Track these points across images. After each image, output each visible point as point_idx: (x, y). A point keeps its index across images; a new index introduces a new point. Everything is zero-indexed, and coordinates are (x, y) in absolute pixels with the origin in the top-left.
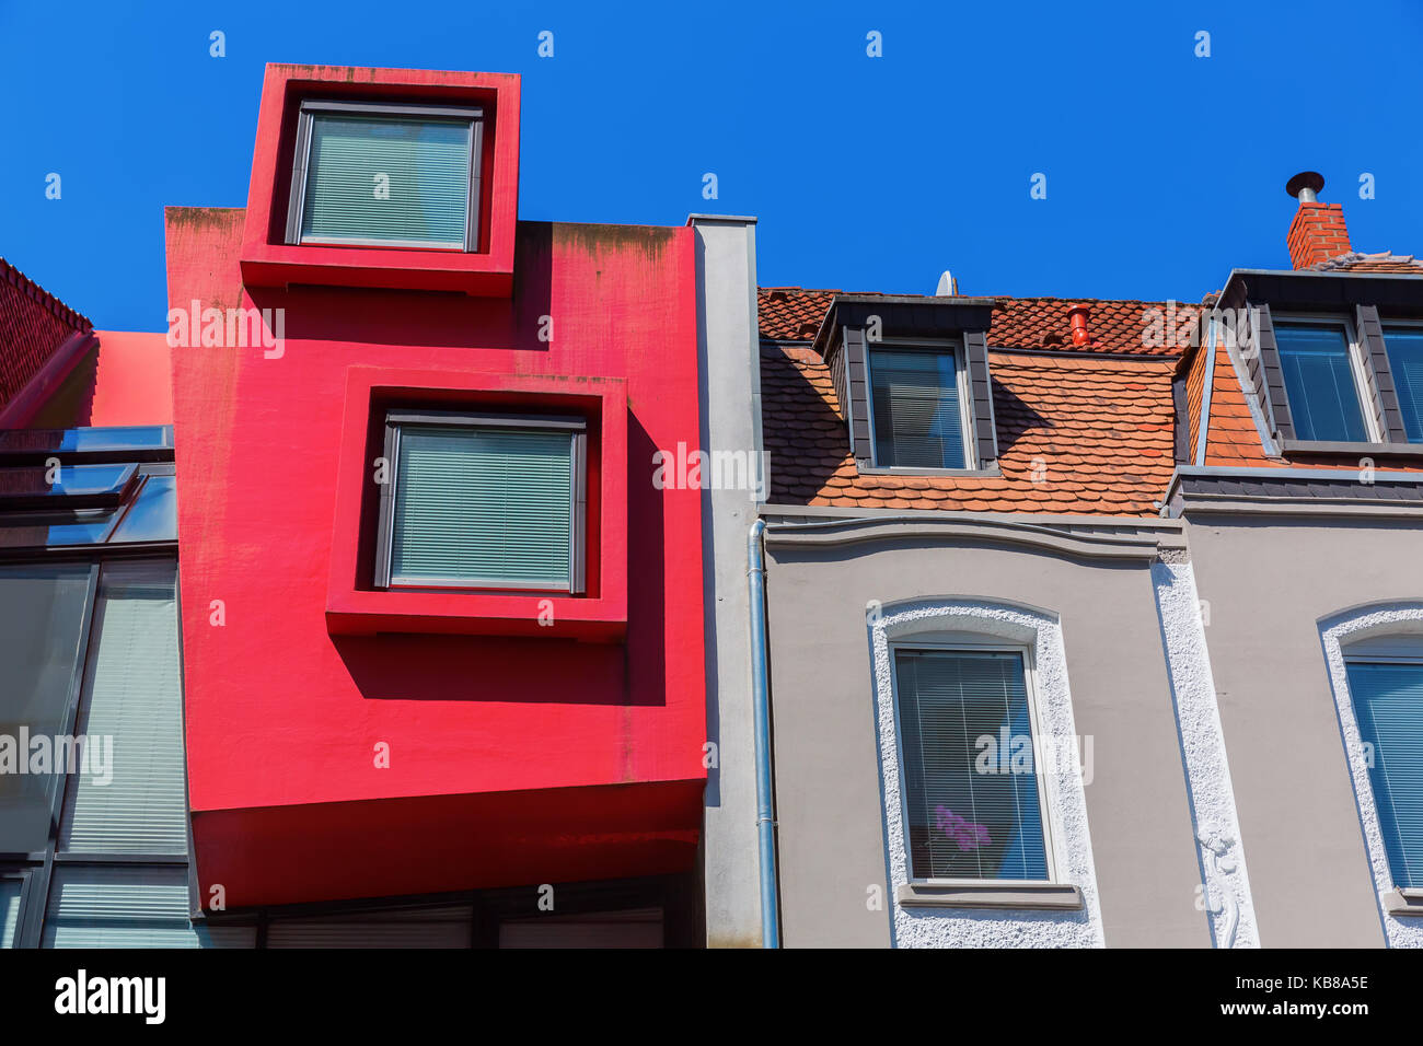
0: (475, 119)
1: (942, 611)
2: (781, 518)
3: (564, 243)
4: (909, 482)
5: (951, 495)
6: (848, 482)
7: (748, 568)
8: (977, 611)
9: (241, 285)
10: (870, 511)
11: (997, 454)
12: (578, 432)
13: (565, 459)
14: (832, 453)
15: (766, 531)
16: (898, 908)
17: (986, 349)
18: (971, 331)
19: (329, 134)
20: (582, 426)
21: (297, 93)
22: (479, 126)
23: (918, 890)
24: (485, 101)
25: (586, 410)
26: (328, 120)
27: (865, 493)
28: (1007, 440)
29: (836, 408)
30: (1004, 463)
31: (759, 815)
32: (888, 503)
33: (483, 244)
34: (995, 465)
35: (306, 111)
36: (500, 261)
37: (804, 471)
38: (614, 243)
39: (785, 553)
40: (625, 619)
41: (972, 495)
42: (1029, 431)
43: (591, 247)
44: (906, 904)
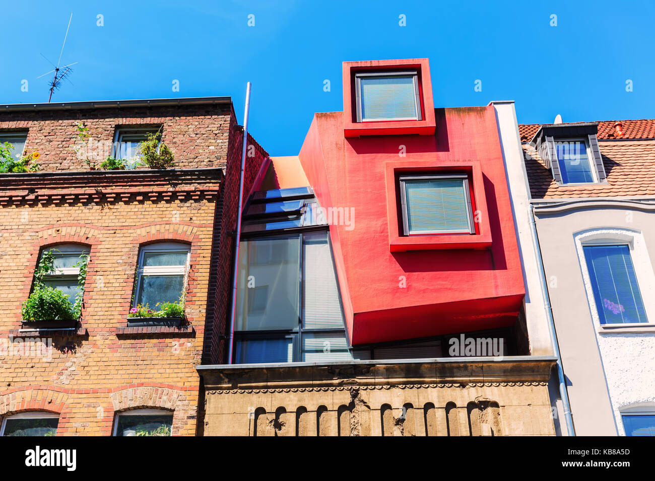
0: (415, 75)
1: (599, 232)
2: (538, 203)
3: (450, 114)
4: (577, 188)
5: (593, 192)
6: (555, 190)
7: (529, 221)
8: (611, 231)
9: (344, 137)
10: (566, 199)
11: (606, 176)
12: (465, 179)
13: (461, 188)
14: (547, 180)
15: (534, 208)
16: (598, 335)
17: (597, 140)
18: (590, 134)
19: (366, 84)
20: (466, 176)
21: (354, 71)
22: (416, 77)
23: (605, 328)
24: (417, 69)
25: (467, 172)
26: (365, 79)
27: (563, 193)
28: (608, 172)
29: (544, 165)
30: (609, 179)
31: (545, 305)
32: (571, 196)
33: (423, 118)
34: (606, 180)
35: (358, 77)
36: (430, 122)
37: (539, 187)
38: (467, 113)
39: (541, 215)
40: (491, 241)
41: (600, 191)
42: (614, 168)
43: (459, 115)
44: (601, 333)
